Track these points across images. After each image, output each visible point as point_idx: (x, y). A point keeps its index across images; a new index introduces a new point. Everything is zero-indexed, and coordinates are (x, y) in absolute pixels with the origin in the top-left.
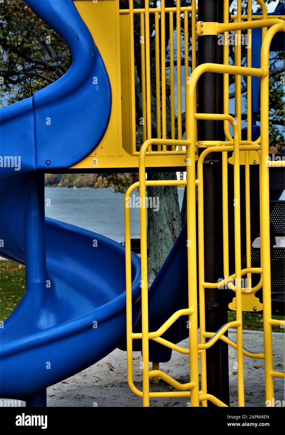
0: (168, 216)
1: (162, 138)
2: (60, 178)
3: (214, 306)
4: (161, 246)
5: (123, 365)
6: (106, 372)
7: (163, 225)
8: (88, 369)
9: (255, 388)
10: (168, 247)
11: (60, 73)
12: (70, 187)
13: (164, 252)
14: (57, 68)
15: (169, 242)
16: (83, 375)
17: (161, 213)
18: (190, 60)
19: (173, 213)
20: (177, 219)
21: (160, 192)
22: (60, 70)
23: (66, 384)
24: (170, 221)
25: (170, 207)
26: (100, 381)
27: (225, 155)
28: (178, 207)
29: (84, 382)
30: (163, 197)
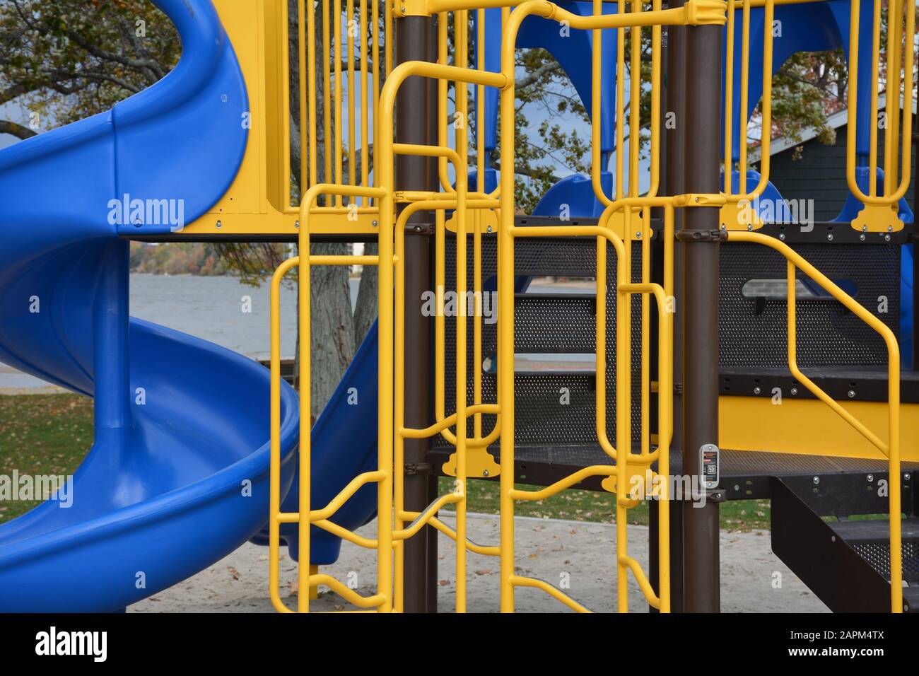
0: (332, 321)
1: (334, 182)
2: (139, 258)
3: (418, 468)
4: (320, 372)
5: (255, 569)
6: (227, 581)
7: (323, 337)
8: (196, 576)
9: (477, 606)
10: (331, 374)
11: (150, 77)
12: (158, 272)
13: (325, 383)
14: (145, 69)
15: (333, 366)
16: (186, 587)
17: (320, 316)
18: (370, 61)
19: (340, 317)
20: (348, 327)
21: (320, 280)
22: (150, 71)
23: (158, 602)
24: (336, 331)
25: (335, 306)
26: (216, 597)
27: (440, 215)
28: (348, 307)
29: (189, 598)
30: (324, 290)
